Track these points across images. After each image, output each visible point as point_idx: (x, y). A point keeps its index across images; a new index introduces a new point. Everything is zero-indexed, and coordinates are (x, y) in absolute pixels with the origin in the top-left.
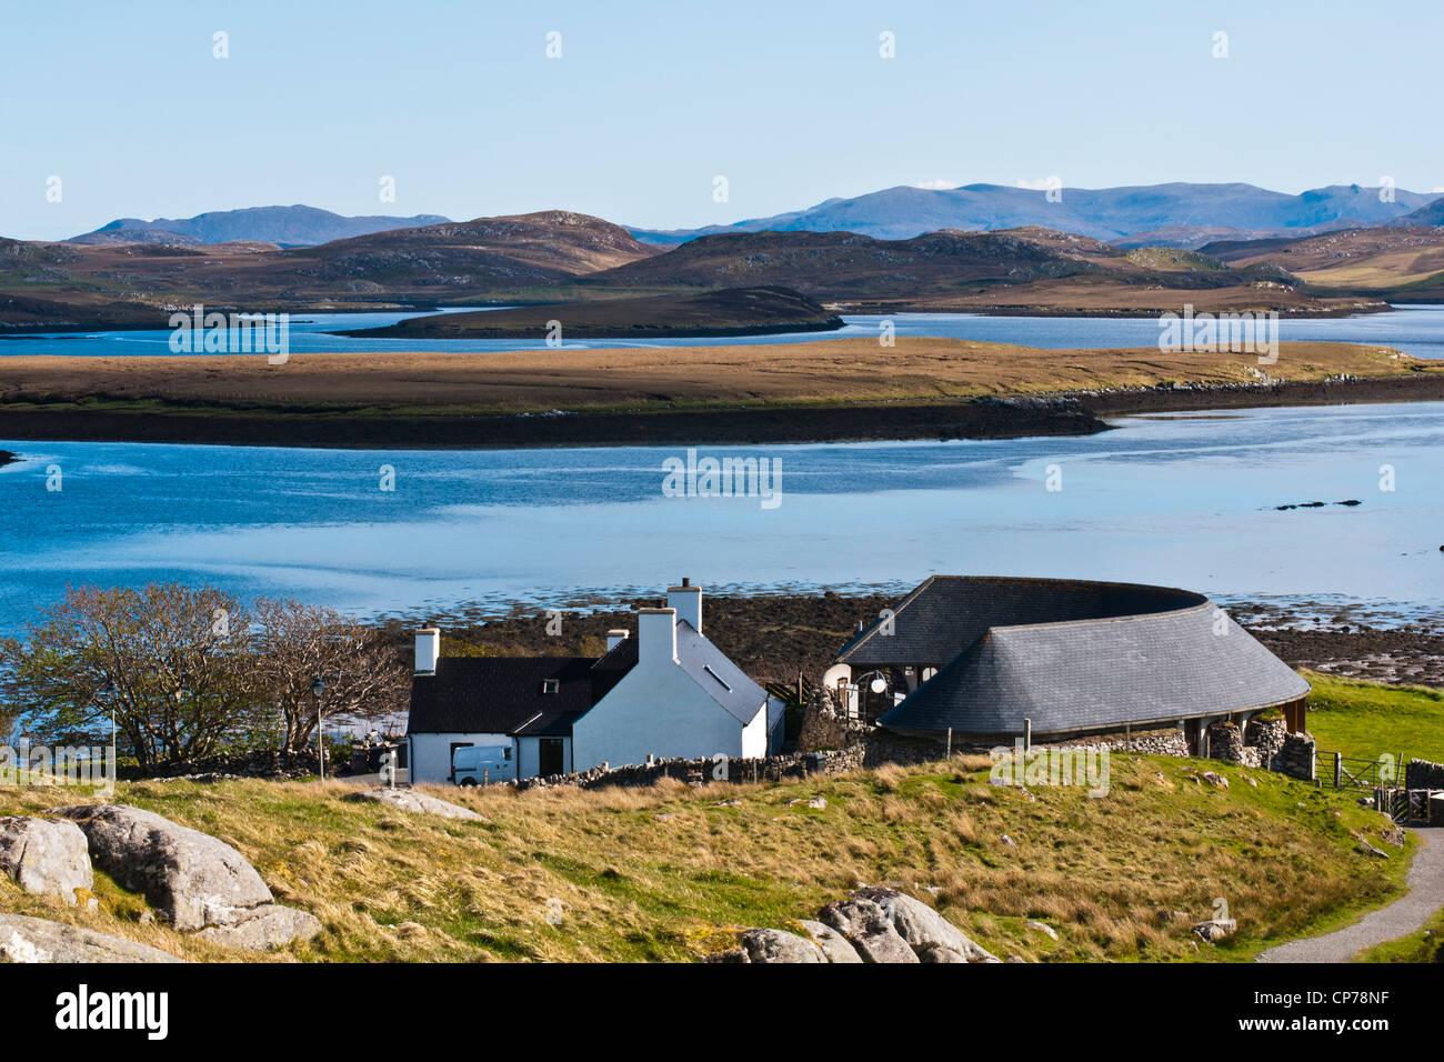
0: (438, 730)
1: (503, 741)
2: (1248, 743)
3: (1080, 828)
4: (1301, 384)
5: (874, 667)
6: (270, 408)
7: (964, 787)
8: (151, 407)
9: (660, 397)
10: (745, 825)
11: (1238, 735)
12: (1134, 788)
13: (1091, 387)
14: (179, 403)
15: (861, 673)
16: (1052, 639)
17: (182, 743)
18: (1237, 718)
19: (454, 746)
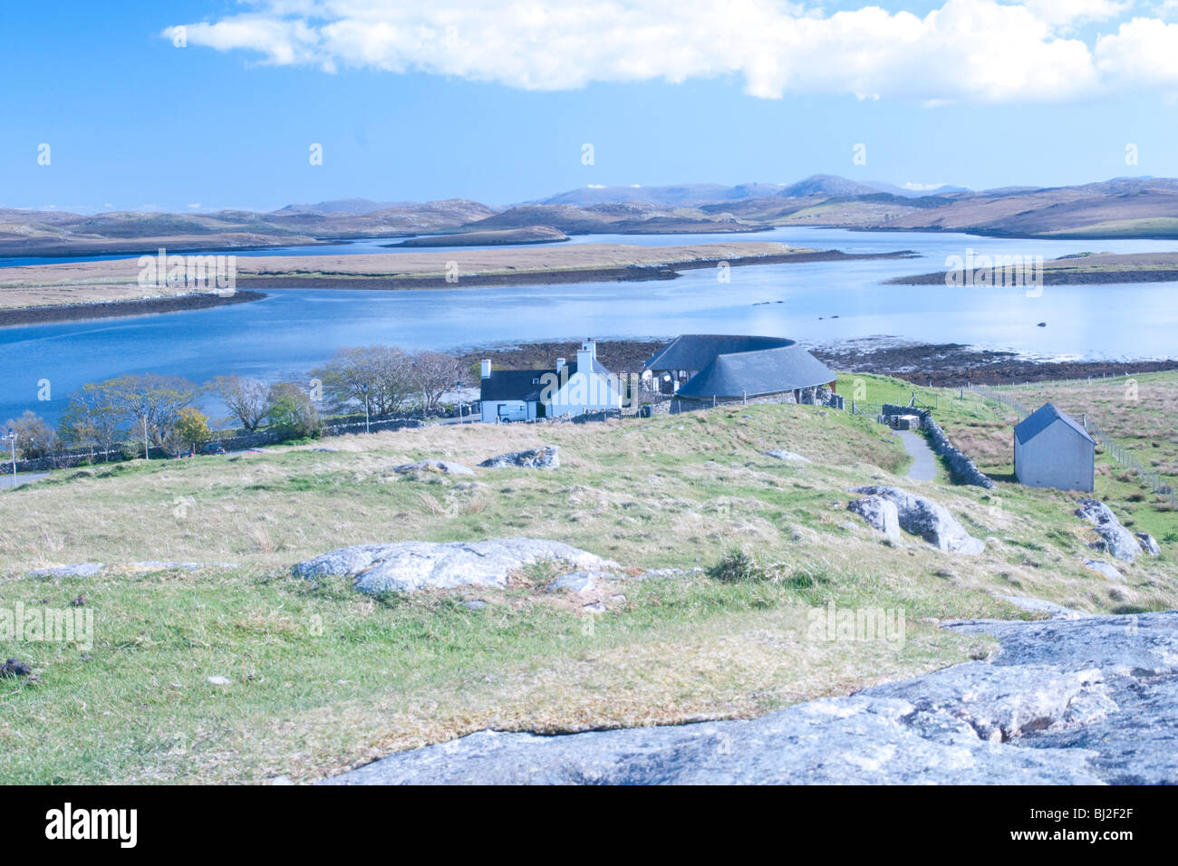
0: (492, 399)
1: (521, 403)
2: (817, 398)
3: (783, 435)
4: (749, 258)
5: (663, 371)
6: (364, 275)
7: (734, 419)
8: (317, 275)
9: (511, 268)
10: (658, 438)
11: (814, 395)
12: (795, 418)
13: (671, 260)
14: (328, 274)
15: (656, 373)
16: (741, 359)
17: (386, 406)
18: (813, 388)
19: (499, 406)
